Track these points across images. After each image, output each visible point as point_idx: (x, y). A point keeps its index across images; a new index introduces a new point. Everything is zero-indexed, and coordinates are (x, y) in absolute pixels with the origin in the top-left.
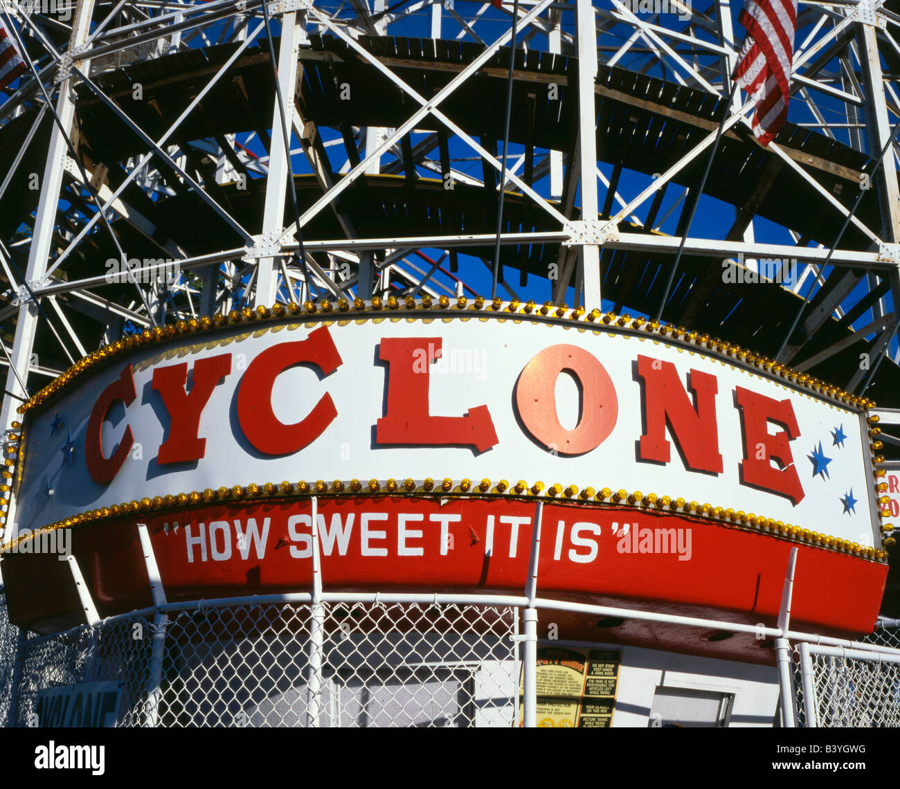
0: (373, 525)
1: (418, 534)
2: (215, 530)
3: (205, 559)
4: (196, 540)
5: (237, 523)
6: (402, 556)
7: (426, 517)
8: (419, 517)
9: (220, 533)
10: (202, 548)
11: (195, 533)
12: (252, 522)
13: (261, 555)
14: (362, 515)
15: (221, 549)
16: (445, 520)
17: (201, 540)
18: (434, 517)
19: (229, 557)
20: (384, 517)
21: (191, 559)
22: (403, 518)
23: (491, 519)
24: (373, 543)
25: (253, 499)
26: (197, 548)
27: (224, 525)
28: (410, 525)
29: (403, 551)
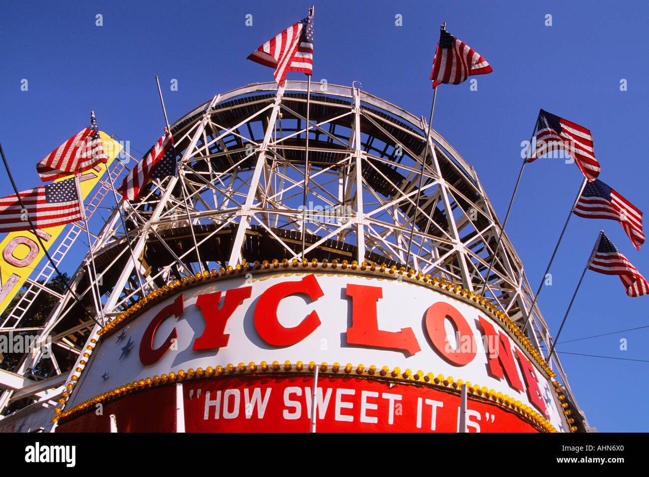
0: (345, 398)
1: (374, 407)
2: (228, 396)
3: (217, 417)
4: (213, 403)
5: (246, 391)
6: (363, 423)
7: (380, 395)
8: (375, 394)
9: (232, 398)
10: (216, 409)
11: (213, 397)
12: (257, 391)
13: (261, 415)
14: (338, 389)
15: (231, 410)
16: (392, 398)
17: (217, 403)
18: (385, 396)
19: (237, 416)
20: (352, 392)
21: (206, 416)
22: (365, 394)
23: (420, 400)
24: (344, 411)
25: (261, 374)
26: (212, 409)
27: (236, 392)
28: (370, 400)
29: (364, 419)
